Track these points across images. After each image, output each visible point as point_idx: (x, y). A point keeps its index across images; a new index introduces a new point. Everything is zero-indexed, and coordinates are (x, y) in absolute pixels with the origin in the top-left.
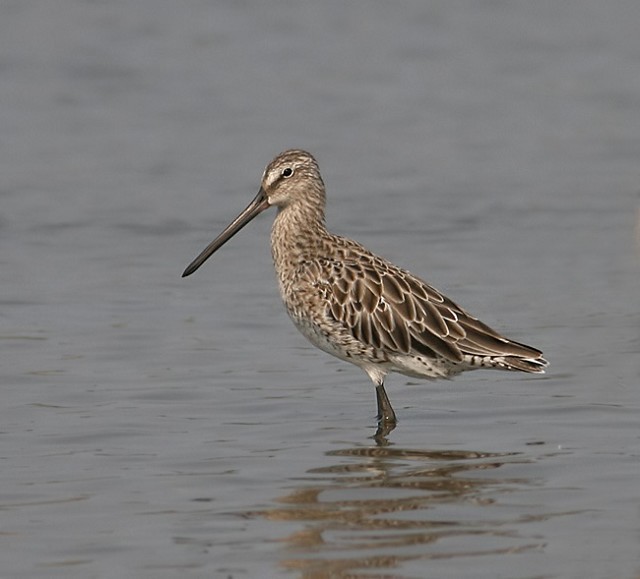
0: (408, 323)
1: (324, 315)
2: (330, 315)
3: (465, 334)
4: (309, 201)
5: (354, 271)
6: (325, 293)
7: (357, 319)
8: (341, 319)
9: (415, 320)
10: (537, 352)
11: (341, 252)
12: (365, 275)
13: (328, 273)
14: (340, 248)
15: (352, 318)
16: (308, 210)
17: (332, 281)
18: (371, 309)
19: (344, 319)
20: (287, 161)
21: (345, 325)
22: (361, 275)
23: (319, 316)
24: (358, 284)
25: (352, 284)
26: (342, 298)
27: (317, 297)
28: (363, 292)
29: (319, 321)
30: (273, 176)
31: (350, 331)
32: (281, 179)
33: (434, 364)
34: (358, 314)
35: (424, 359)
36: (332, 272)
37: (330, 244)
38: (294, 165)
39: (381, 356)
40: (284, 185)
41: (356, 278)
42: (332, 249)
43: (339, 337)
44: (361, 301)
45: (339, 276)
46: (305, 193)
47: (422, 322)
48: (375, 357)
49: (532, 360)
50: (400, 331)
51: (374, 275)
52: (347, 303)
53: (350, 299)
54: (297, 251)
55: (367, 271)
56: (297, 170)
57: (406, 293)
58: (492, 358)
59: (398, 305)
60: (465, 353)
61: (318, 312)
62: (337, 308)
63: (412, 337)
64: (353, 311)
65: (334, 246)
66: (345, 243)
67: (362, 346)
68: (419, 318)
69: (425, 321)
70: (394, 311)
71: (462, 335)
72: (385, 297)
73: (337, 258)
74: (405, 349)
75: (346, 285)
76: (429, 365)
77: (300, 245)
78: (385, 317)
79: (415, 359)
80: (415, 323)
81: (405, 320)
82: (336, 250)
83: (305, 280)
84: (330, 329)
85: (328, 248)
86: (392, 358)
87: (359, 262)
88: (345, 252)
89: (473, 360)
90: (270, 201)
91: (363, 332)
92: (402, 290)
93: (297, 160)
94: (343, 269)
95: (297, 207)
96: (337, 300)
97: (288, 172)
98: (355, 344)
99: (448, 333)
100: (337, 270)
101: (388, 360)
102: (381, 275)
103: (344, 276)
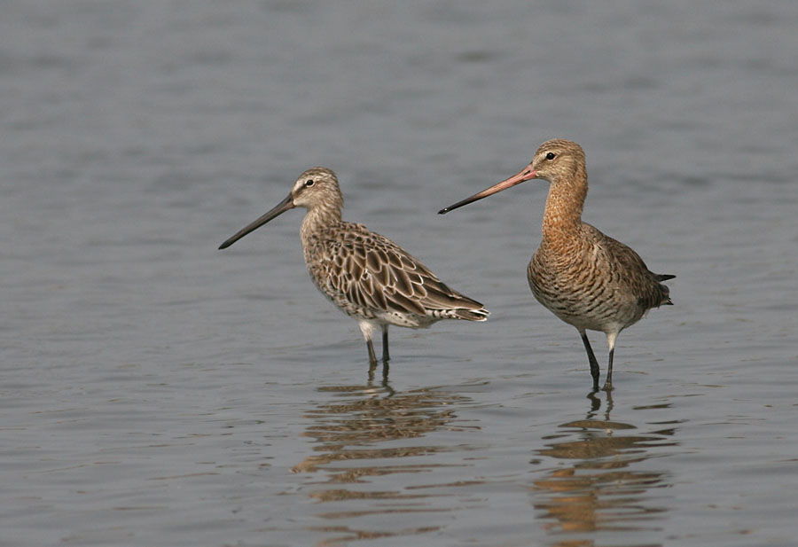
0: (384, 288)
1: (328, 284)
2: (331, 284)
3: (426, 294)
4: (325, 206)
5: (348, 250)
6: (327, 268)
7: (348, 287)
8: (338, 288)
9: (388, 285)
10: (479, 305)
11: (343, 235)
12: (355, 253)
13: (330, 252)
14: (342, 232)
15: (346, 286)
16: (324, 213)
17: (332, 258)
18: (358, 278)
19: (340, 287)
20: (311, 174)
21: (342, 292)
22: (352, 253)
23: (325, 286)
24: (349, 260)
25: (345, 260)
26: (338, 270)
27: (322, 272)
28: (352, 266)
29: (325, 290)
30: (299, 185)
31: (345, 296)
32: (304, 187)
33: (408, 317)
34: (350, 282)
35: (400, 314)
36: (333, 251)
37: (335, 229)
38: (316, 178)
39: (369, 313)
40: (306, 192)
41: (349, 255)
42: (336, 233)
43: (339, 301)
44: (351, 272)
45: (337, 254)
46: (322, 199)
47: (394, 287)
48: (366, 314)
49: (476, 311)
50: (378, 294)
51: (362, 251)
52: (341, 275)
53: (344, 272)
54: (313, 241)
55: (358, 250)
56: (318, 182)
57: (385, 264)
58: (447, 311)
59: (376, 275)
60: (427, 309)
61: (324, 282)
62: (335, 278)
63: (387, 299)
64: (346, 281)
65: (338, 230)
66: (348, 227)
67: (355, 307)
68: (391, 284)
69: (397, 286)
70: (374, 280)
71: (423, 295)
72: (368, 270)
73: (339, 240)
74: (384, 307)
75: (340, 261)
76: (404, 319)
77: (315, 237)
78: (367, 284)
79: (393, 315)
80: (388, 288)
81: (381, 285)
82: (340, 233)
83: (315, 259)
84: (332, 295)
85: (333, 233)
86: (378, 315)
87: (354, 242)
88: (346, 234)
89: (434, 314)
90: (295, 202)
91: (354, 296)
92: (381, 262)
93: (318, 174)
94: (340, 249)
95: (317, 210)
96: (335, 274)
97: (310, 183)
98: (351, 306)
99: (413, 294)
100: (336, 249)
101: (375, 317)
102: (367, 252)
103: (340, 254)
